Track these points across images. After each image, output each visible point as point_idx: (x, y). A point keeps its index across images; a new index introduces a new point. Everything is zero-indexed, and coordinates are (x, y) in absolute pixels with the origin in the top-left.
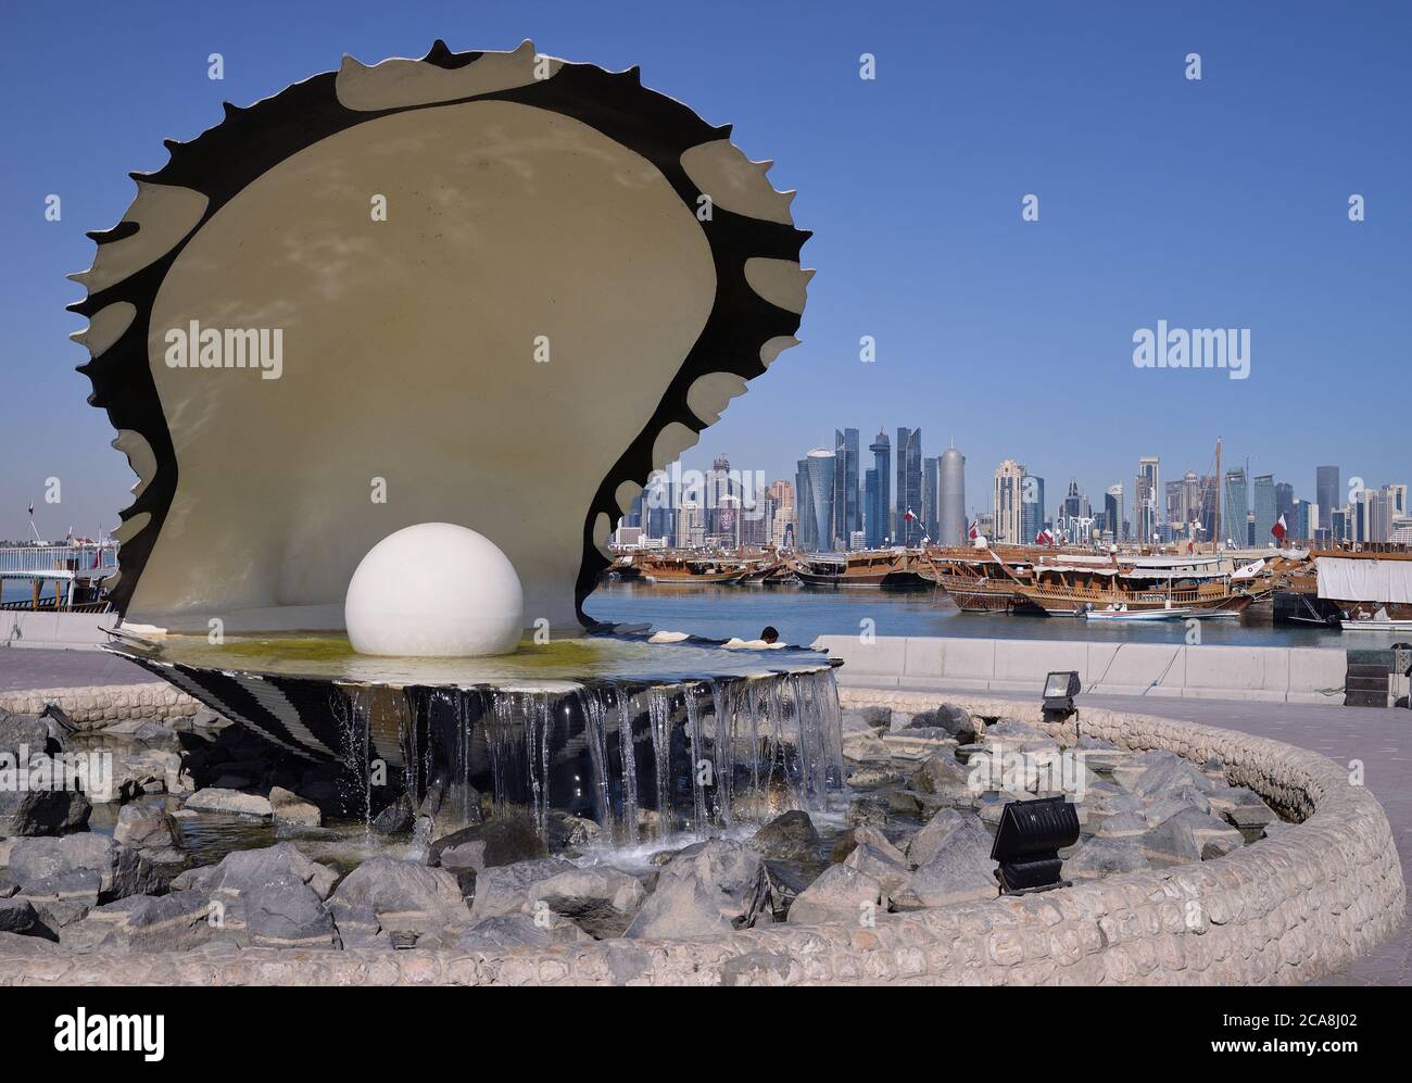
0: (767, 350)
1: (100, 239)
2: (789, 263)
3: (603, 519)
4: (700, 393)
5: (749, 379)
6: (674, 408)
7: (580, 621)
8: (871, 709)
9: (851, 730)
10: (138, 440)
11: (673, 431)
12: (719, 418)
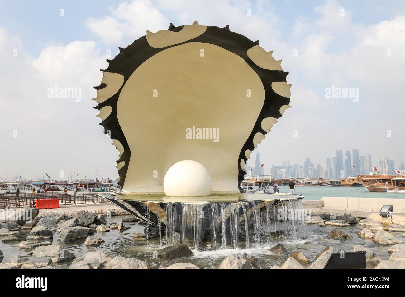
0: (282, 109)
1: (97, 88)
2: (284, 82)
3: (242, 161)
4: (264, 124)
5: (277, 118)
6: (257, 128)
7: (239, 189)
8: (323, 215)
9: (316, 220)
10: (118, 142)
11: (258, 135)
12: (270, 131)
